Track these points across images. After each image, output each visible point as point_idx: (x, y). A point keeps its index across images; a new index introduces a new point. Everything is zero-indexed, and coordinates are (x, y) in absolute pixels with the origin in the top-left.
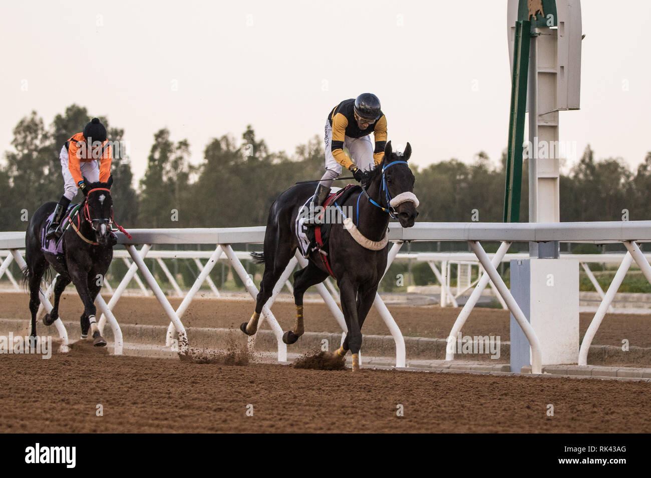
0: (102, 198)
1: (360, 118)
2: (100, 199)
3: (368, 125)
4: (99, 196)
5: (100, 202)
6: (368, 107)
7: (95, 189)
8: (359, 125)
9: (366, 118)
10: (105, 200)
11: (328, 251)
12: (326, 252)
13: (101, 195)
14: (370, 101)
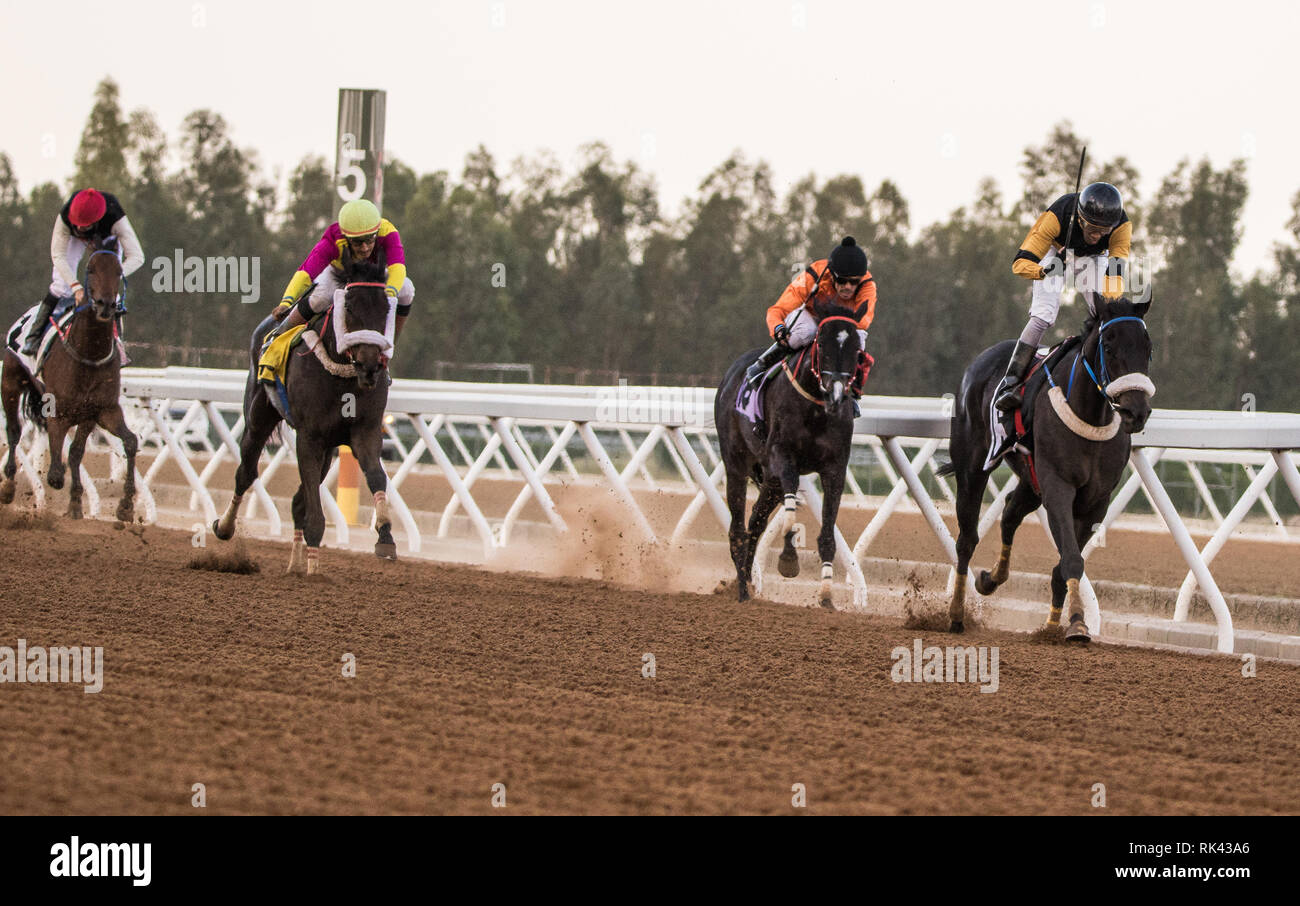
0: (843, 336)
1: (1086, 223)
2: (838, 339)
3: (1099, 236)
4: (838, 332)
5: (838, 343)
6: (1100, 206)
7: (832, 318)
8: (1085, 234)
9: (1095, 223)
10: (848, 342)
11: (1031, 448)
12: (1028, 448)
13: (842, 330)
14: (1104, 195)
